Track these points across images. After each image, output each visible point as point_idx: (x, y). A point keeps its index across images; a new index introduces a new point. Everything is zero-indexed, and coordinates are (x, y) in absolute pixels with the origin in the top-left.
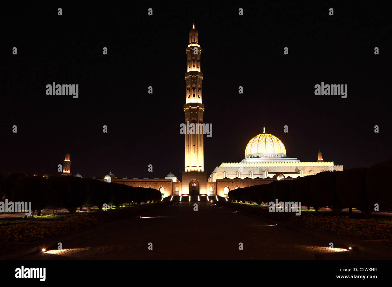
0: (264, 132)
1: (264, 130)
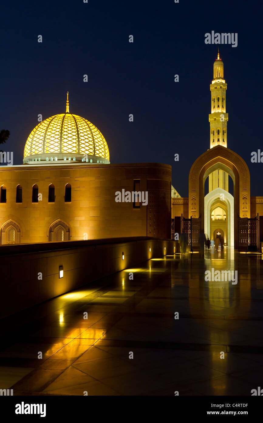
0: (68, 110)
1: (68, 107)
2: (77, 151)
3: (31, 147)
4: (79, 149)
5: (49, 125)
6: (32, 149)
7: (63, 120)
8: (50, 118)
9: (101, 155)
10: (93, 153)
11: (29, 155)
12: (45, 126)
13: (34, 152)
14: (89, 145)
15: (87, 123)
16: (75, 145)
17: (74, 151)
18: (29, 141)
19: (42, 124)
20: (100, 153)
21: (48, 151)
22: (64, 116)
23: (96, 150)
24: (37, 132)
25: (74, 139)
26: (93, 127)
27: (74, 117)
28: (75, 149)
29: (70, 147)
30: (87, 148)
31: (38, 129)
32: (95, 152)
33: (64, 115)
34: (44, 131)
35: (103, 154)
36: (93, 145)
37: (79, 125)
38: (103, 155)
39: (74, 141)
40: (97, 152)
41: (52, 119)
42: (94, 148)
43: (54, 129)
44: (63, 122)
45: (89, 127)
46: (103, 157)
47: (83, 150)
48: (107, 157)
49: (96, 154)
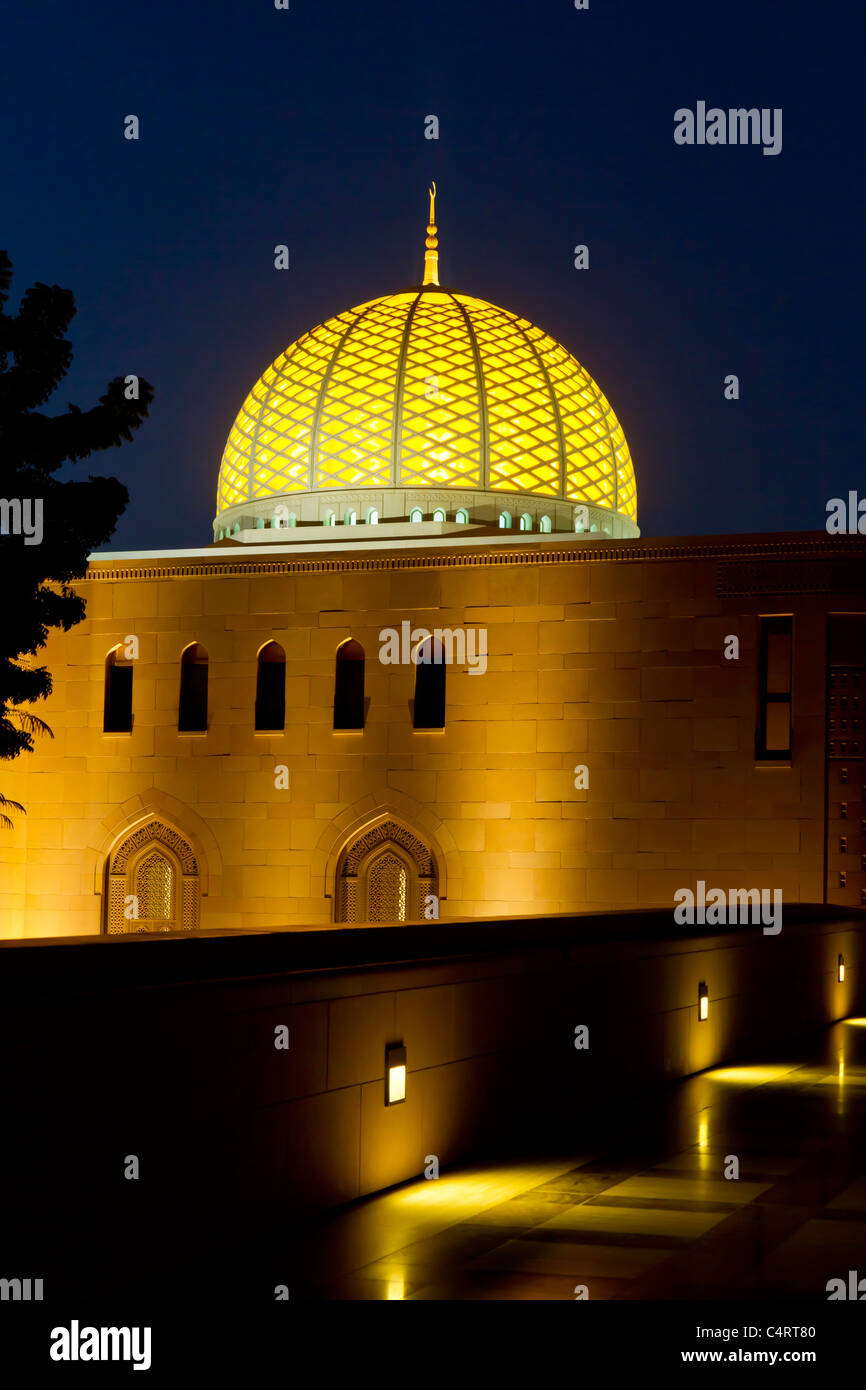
0: (432, 275)
1: (432, 259)
2: (477, 476)
3: (253, 461)
4: (485, 467)
5: (339, 349)
6: (257, 467)
7: (409, 323)
8: (345, 316)
9: (593, 493)
10: (555, 484)
11: (241, 499)
12: (321, 354)
13: (264, 485)
14: (536, 443)
15: (526, 338)
16: (464, 445)
17: (460, 475)
18: (241, 431)
19: (305, 346)
20: (592, 483)
21: (335, 476)
22: (414, 305)
23: (569, 468)
24: (280, 388)
25: (459, 417)
26: (555, 354)
27: (461, 307)
28: (463, 465)
29: (442, 455)
30: (526, 461)
31: (287, 373)
32: (563, 477)
33: (412, 297)
34: (317, 378)
35: (606, 487)
36: (555, 445)
37: (488, 348)
38: (604, 496)
39: (464, 426)
40: (577, 479)
41: (357, 321)
42: (562, 457)
43: (364, 367)
44: (407, 332)
45: (537, 355)
46: (603, 503)
47: (504, 468)
48: (623, 504)
49: (569, 488)
